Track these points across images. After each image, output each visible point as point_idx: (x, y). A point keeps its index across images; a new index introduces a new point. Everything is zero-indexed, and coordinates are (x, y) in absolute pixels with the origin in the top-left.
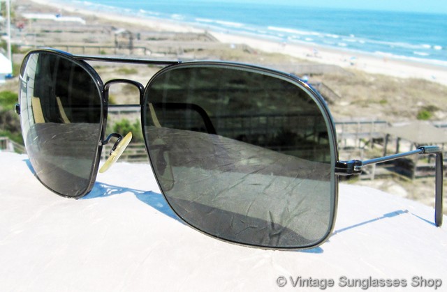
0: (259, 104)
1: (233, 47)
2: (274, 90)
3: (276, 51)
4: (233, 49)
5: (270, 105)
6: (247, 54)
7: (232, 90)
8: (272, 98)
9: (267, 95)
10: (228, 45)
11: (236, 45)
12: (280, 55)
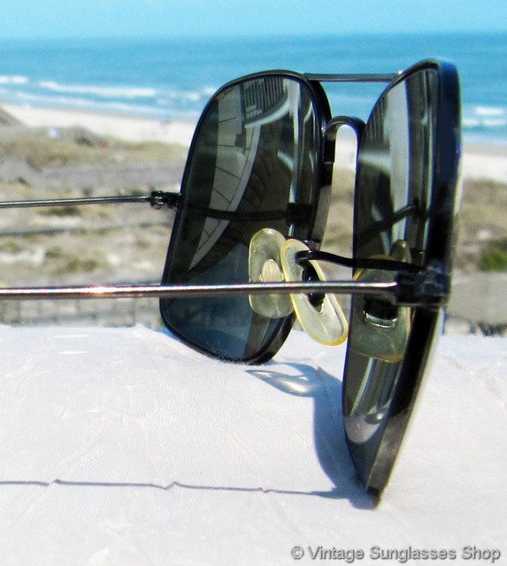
0: (113, 259)
1: (53, 134)
2: (145, 226)
3: (148, 138)
4: (55, 140)
5: (137, 260)
6: (84, 150)
7: (51, 232)
8: (142, 245)
9: (129, 238)
10: (42, 132)
11: (60, 130)
12: (158, 146)
